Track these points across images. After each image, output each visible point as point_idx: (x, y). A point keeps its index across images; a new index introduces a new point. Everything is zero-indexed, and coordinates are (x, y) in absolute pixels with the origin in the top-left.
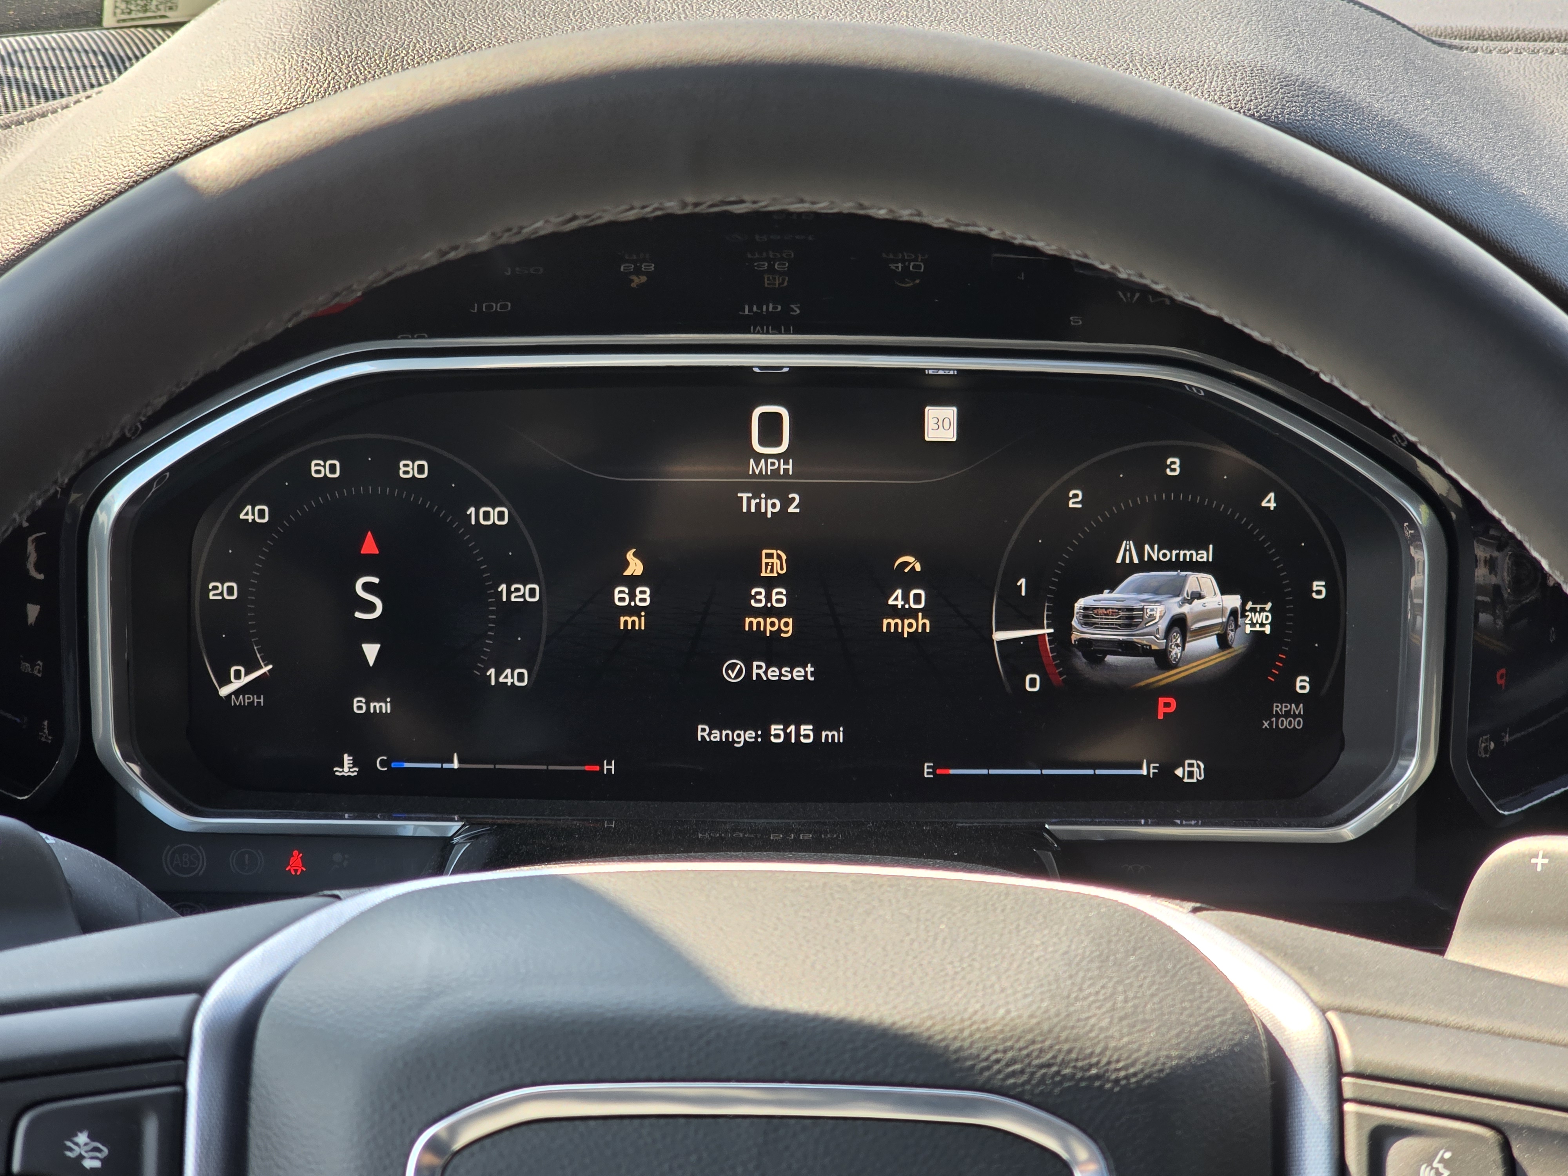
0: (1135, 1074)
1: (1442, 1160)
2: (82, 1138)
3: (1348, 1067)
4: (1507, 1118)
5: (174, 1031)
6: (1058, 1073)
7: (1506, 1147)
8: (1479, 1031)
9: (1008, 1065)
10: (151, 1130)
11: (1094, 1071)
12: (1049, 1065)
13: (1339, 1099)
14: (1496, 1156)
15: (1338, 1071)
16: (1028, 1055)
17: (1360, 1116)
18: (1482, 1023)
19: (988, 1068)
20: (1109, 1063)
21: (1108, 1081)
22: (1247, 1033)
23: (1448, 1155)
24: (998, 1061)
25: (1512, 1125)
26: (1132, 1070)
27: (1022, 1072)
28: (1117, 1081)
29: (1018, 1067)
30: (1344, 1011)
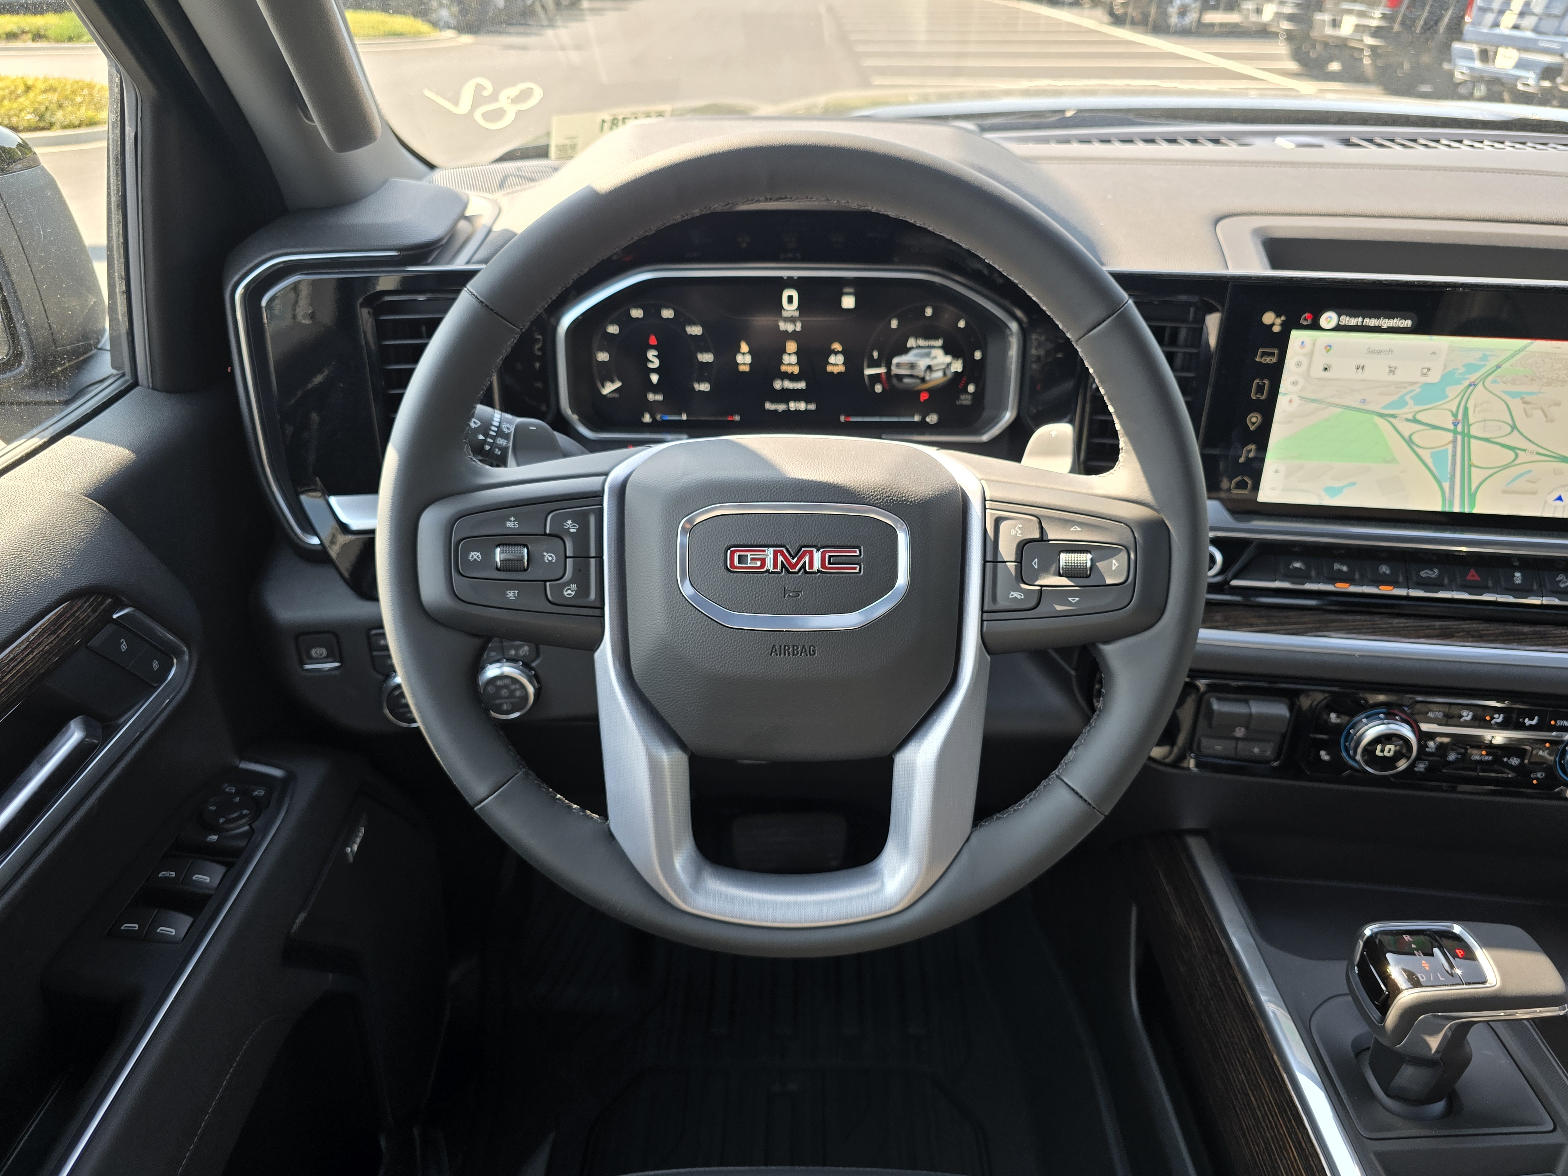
0: (917, 499)
1: (1019, 528)
2: (570, 522)
3: (988, 498)
4: (1041, 514)
5: (599, 488)
6: (892, 499)
7: (1040, 523)
8: (1032, 486)
9: (875, 496)
10: (592, 520)
11: (904, 498)
12: (889, 497)
13: (985, 509)
14: (1037, 526)
15: (984, 500)
16: (882, 493)
17: (991, 514)
18: (1033, 484)
19: (869, 497)
20: (909, 496)
21: (908, 501)
22: (954, 487)
23: (1020, 526)
24: (872, 495)
25: (1041, 516)
26: (916, 498)
27: (880, 499)
28: (911, 502)
29: (879, 497)
30: (987, 480)
